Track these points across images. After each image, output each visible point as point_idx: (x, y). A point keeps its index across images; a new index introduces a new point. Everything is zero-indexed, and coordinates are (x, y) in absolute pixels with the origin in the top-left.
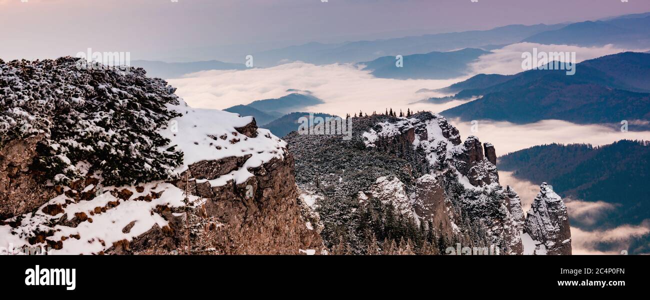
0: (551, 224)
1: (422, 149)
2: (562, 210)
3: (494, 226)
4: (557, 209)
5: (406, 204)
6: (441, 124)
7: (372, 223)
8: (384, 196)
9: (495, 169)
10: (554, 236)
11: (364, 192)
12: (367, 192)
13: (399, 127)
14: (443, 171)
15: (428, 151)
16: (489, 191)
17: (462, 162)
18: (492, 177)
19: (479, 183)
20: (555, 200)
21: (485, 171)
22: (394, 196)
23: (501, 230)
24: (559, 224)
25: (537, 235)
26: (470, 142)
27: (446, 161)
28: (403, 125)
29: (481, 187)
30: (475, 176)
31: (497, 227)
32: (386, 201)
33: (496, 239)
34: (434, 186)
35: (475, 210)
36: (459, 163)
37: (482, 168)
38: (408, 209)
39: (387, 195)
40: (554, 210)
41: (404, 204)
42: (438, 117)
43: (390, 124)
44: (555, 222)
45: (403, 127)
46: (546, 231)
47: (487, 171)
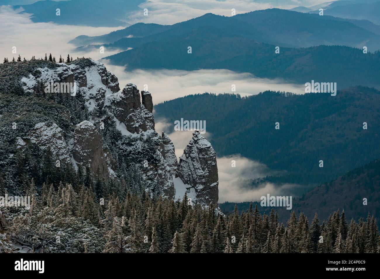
0: (201, 168)
1: (81, 96)
2: (211, 155)
3: (148, 171)
4: (207, 154)
5: (64, 149)
6: (101, 71)
7: (29, 168)
8: (42, 142)
9: (151, 117)
10: (203, 180)
11: (22, 138)
12: (25, 137)
13: (58, 73)
14: (101, 118)
15: (87, 97)
16: (145, 138)
17: (120, 109)
18: (148, 124)
19: (136, 130)
20: (206, 146)
21: (142, 119)
22: (52, 142)
23: (155, 175)
24: (208, 169)
25: (188, 179)
26: (129, 89)
27: (105, 108)
28: (62, 71)
29: (138, 133)
30: (132, 123)
31: (151, 172)
32: (44, 147)
33: (150, 183)
34: (93, 132)
35: (131, 156)
36: (117, 110)
37: (139, 115)
38: (66, 155)
39: (45, 140)
40: (204, 155)
41: (62, 150)
42: (97, 64)
43: (49, 69)
44: (205, 167)
45: (63, 73)
46: (197, 175)
47: (143, 118)
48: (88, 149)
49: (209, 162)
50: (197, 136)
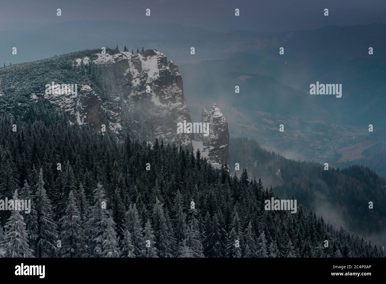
0: (213, 133)
1: (131, 75)
2: (221, 124)
3: (167, 132)
4: (218, 123)
5: (70, 105)
6: (160, 59)
8: (53, 98)
9: (180, 93)
10: (214, 143)
11: (36, 94)
12: (38, 94)
13: (115, 58)
14: (141, 92)
15: (135, 77)
16: (171, 108)
17: (157, 86)
18: (178, 98)
19: (166, 102)
20: (218, 117)
21: (171, 93)
22: (61, 99)
23: (174, 136)
24: (218, 134)
25: (206, 142)
26: (162, 71)
27: (146, 85)
28: (118, 57)
29: (167, 104)
30: (163, 97)
31: (170, 133)
32: (54, 102)
33: (167, 141)
34: (89, 93)
35: (156, 120)
36: (155, 86)
37: (170, 91)
38: (71, 109)
39: (55, 97)
40: (216, 123)
41: (68, 105)
42: (158, 54)
43: (109, 55)
44: (216, 132)
45: (118, 58)
46: (210, 139)
47: (173, 93)
48: (85, 105)
49: (219, 129)
50: (214, 109)
